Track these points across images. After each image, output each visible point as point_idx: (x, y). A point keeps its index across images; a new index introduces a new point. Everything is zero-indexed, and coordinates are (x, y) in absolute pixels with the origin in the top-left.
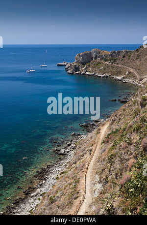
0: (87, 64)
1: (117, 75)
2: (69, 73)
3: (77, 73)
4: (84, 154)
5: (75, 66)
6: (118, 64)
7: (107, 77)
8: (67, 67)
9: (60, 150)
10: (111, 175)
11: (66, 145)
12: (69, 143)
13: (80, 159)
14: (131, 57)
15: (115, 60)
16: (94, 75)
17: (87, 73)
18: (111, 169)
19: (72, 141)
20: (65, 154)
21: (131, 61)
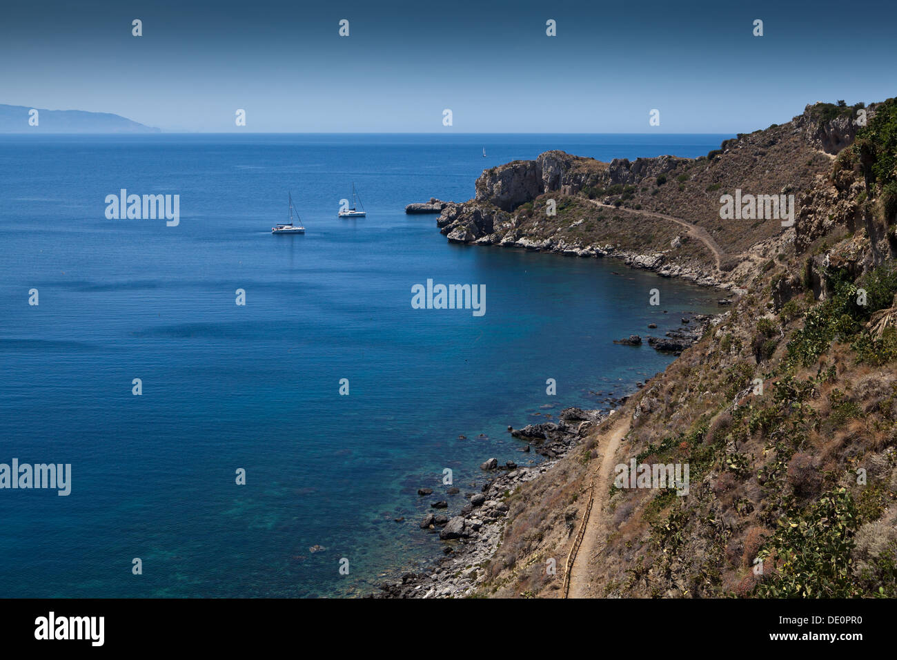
0: (523, 209)
1: (637, 249)
2: (452, 241)
3: (485, 239)
4: (543, 530)
5: (477, 214)
6: (639, 208)
7: (600, 255)
8: (443, 218)
9: (446, 521)
10: (675, 586)
11: (467, 504)
12: (478, 495)
13: (528, 551)
14: (690, 183)
15: (629, 194)
16: (548, 247)
17: (522, 241)
18: (674, 566)
19: (486, 488)
20: (466, 537)
21: (691, 196)
